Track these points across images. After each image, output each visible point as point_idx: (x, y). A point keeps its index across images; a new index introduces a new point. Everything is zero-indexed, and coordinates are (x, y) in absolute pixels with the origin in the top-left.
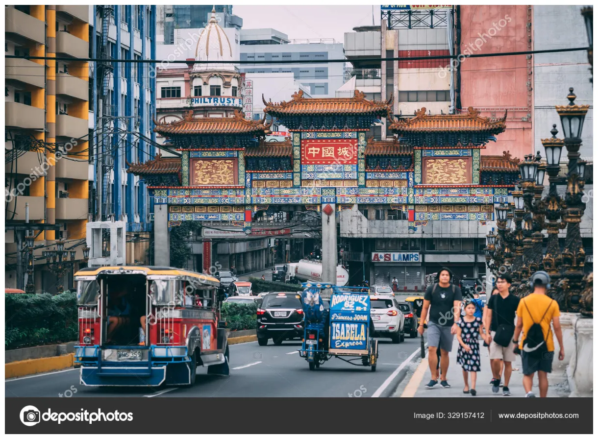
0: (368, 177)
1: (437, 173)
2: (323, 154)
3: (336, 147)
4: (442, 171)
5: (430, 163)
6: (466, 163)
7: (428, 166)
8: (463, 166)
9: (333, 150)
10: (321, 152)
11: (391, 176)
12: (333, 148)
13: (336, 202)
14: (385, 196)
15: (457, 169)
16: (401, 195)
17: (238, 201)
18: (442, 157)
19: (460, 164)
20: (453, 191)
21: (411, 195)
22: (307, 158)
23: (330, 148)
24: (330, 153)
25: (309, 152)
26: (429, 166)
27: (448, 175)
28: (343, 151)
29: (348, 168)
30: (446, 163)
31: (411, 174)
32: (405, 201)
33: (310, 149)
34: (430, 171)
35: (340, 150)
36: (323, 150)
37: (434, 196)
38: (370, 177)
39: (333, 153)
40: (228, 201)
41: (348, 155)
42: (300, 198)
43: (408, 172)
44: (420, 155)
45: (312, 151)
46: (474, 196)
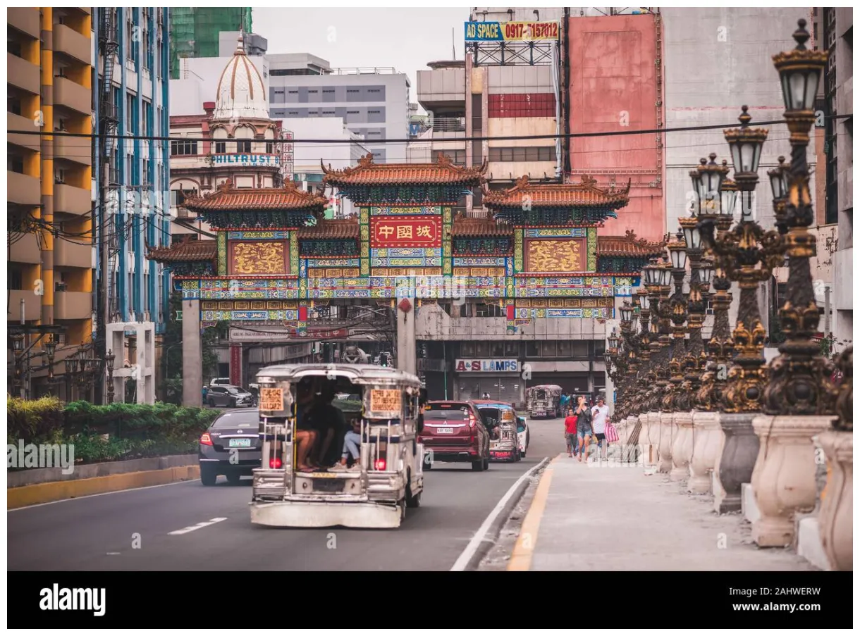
0: (455, 264)
1: (543, 258)
2: (398, 235)
3: (415, 226)
4: (549, 256)
5: (534, 245)
6: (578, 246)
7: (531, 249)
8: (576, 250)
9: (411, 230)
10: (396, 230)
11: (484, 263)
12: (411, 227)
13: (415, 295)
14: (477, 287)
15: (568, 254)
16: (497, 287)
17: (291, 294)
18: (549, 238)
19: (572, 246)
20: (562, 281)
21: (510, 287)
22: (378, 240)
23: (406, 227)
24: (407, 234)
25: (381, 233)
26: (533, 249)
27: (557, 261)
28: (423, 231)
29: (430, 252)
30: (554, 245)
31: (510, 260)
32: (502, 294)
33: (381, 228)
34: (535, 255)
35: (419, 229)
36: (398, 230)
37: (539, 287)
38: (458, 264)
39: (411, 234)
40: (277, 295)
41: (430, 237)
42: (369, 291)
43: (506, 258)
44: (521, 235)
45: (384, 230)
46: (589, 286)
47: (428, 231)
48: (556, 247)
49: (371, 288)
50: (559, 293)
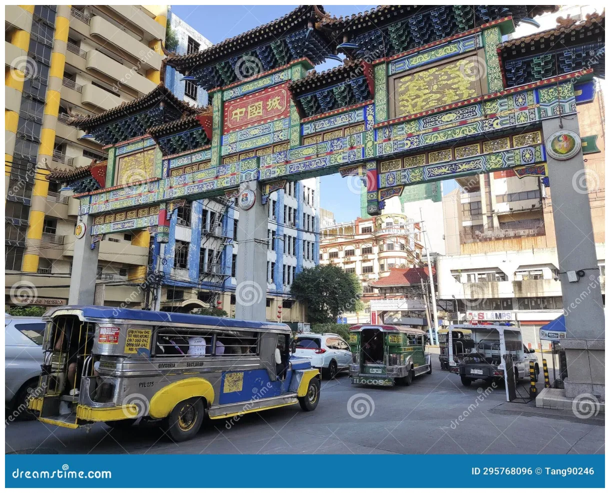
0: (305, 132)
1: (418, 96)
2: (249, 114)
3: (268, 98)
4: (427, 91)
5: (404, 82)
7: (400, 90)
9: (261, 106)
10: (246, 112)
11: (339, 121)
12: (261, 103)
13: (258, 177)
14: (328, 154)
15: (456, 80)
16: (352, 148)
17: (152, 198)
18: (426, 67)
20: (446, 118)
21: (370, 144)
22: (230, 126)
23: (257, 104)
24: (258, 111)
25: (234, 116)
26: (403, 89)
27: (439, 96)
28: (274, 104)
29: (279, 125)
30: (433, 74)
31: (370, 110)
32: (360, 157)
33: (234, 113)
34: (405, 97)
35: (269, 102)
36: (249, 109)
37: (410, 135)
38: (308, 131)
39: (261, 111)
40: (142, 201)
41: (280, 108)
42: (215, 181)
43: (365, 107)
44: (384, 72)
45: (236, 114)
46: (493, 116)
47: (277, 102)
48: (436, 77)
49: (217, 177)
50: (441, 138)
